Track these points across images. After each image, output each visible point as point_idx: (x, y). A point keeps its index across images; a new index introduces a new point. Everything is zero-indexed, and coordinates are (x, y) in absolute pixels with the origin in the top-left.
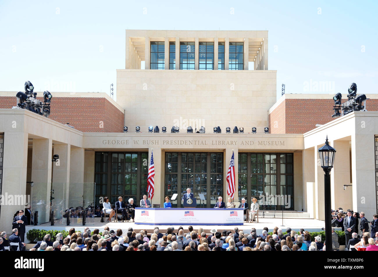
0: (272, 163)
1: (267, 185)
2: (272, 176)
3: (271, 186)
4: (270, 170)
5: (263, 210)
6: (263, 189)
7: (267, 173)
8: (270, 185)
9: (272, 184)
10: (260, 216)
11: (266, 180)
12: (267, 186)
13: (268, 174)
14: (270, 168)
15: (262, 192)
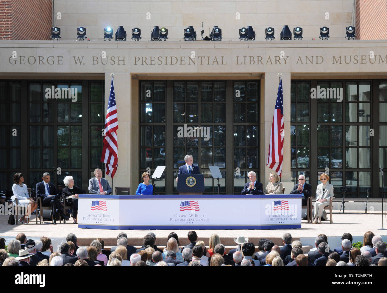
0: (361, 102)
1: (351, 147)
2: (361, 127)
3: (360, 149)
4: (358, 115)
5: (342, 197)
6: (342, 155)
7: (351, 121)
8: (358, 147)
9: (362, 144)
10: (337, 209)
11: (350, 136)
12: (350, 149)
13: (353, 124)
14: (358, 111)
15: (341, 161)
